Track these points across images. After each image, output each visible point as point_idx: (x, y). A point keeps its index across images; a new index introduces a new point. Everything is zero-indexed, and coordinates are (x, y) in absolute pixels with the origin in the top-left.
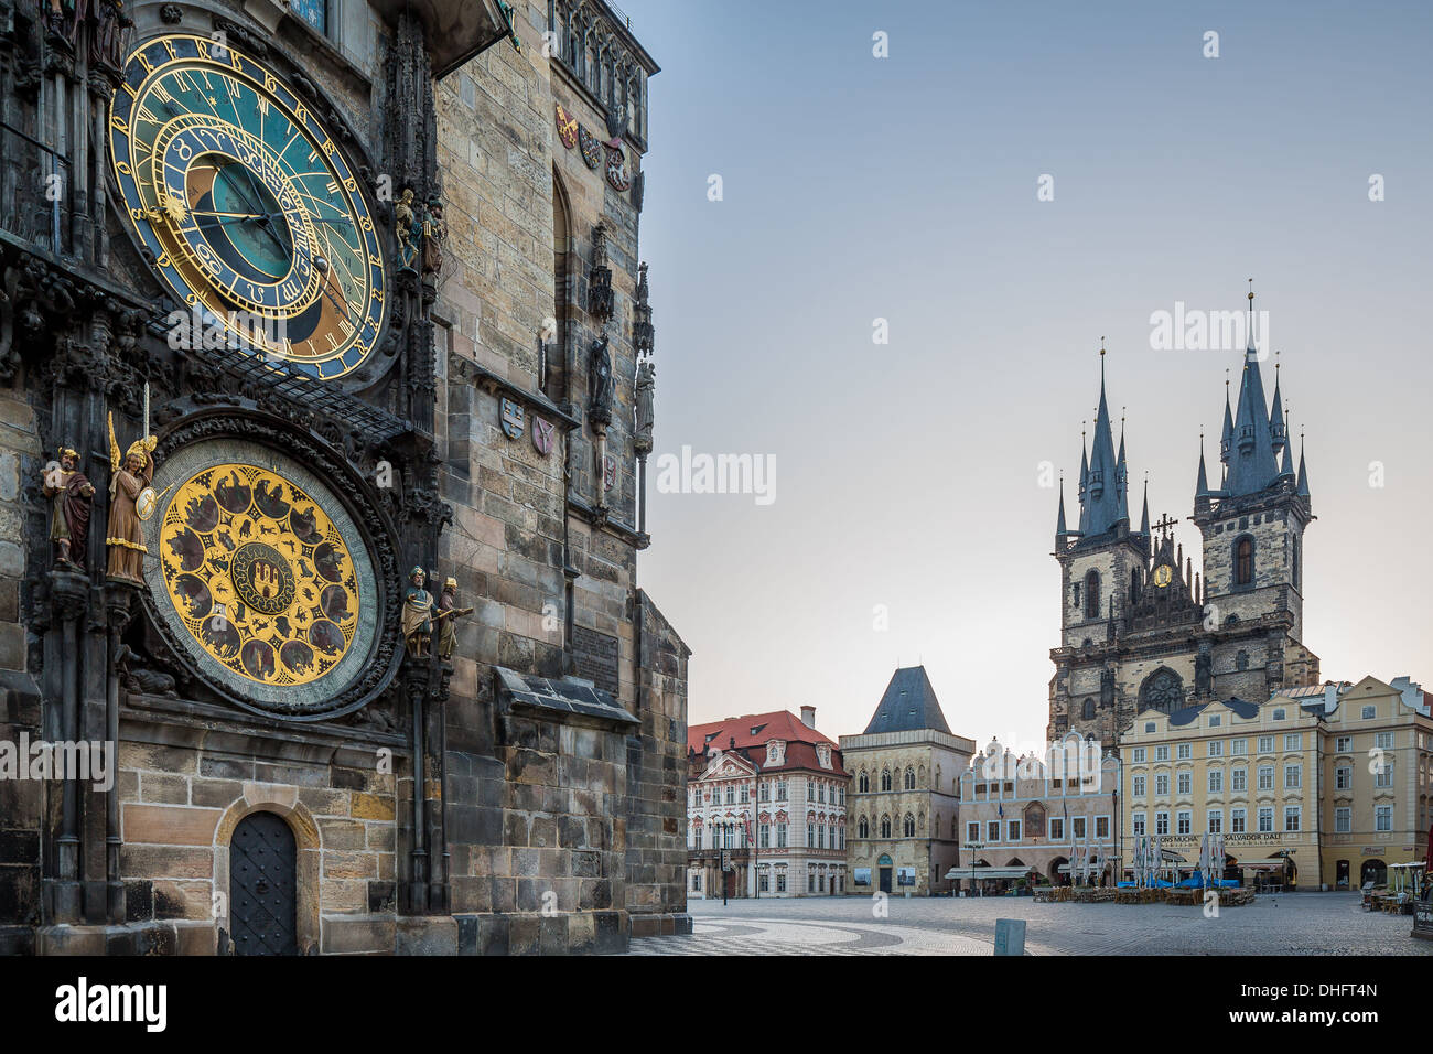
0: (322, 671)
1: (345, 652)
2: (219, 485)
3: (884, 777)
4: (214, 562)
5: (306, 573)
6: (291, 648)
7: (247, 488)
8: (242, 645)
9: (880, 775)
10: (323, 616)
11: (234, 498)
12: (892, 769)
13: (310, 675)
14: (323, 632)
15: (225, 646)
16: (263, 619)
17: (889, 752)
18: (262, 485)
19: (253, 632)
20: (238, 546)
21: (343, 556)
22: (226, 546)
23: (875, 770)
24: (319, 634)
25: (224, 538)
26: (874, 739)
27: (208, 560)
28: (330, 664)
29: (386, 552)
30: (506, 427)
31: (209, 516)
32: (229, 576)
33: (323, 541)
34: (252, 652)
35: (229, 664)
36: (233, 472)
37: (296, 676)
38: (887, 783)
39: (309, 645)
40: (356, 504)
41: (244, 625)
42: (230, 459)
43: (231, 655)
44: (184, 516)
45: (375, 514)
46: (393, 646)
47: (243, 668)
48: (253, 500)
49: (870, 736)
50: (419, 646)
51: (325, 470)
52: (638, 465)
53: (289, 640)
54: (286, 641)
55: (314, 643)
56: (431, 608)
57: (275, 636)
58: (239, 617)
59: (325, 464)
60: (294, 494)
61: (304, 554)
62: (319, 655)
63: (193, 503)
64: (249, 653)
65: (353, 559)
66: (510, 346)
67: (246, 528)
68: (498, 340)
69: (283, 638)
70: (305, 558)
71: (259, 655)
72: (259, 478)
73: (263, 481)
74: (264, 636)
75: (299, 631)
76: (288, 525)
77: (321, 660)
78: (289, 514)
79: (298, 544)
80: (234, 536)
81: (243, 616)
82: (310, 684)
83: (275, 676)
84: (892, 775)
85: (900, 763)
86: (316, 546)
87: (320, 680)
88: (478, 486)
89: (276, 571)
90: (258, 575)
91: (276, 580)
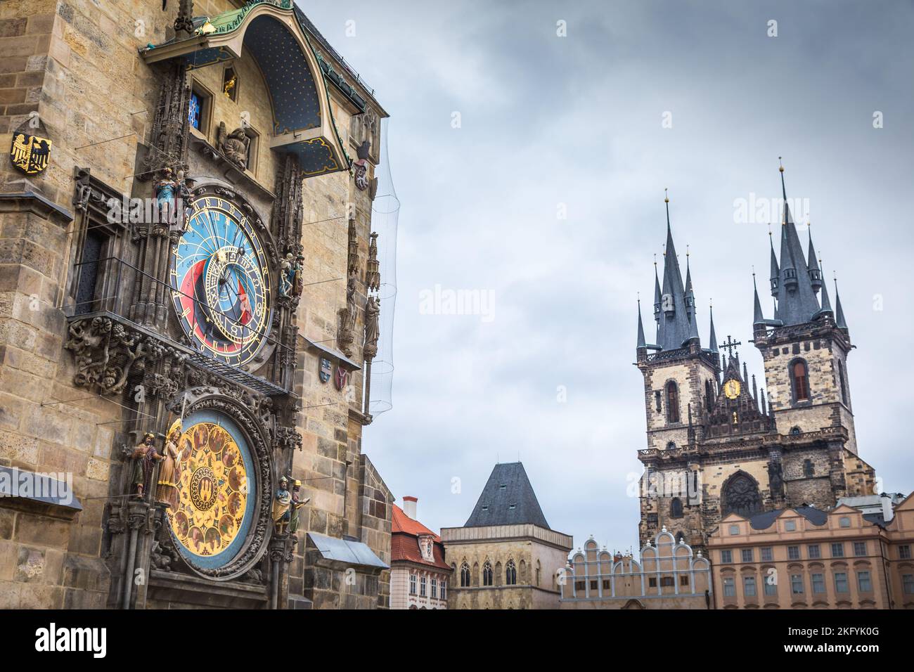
1: (237, 533)
3: (485, 571)
9: (481, 569)
12: (493, 563)
17: (490, 546)
23: (476, 564)
26: (475, 533)
29: (266, 467)
30: (322, 375)
32: (190, 487)
38: (488, 578)
40: (254, 439)
41: (191, 517)
45: (263, 445)
46: (265, 527)
49: (471, 529)
50: (281, 527)
52: (365, 365)
56: (291, 502)
59: (243, 418)
66: (323, 323)
68: (319, 322)
79: (223, 467)
84: (493, 568)
85: (501, 558)
88: (306, 414)
89: (210, 484)
90: (203, 487)
91: (210, 489)
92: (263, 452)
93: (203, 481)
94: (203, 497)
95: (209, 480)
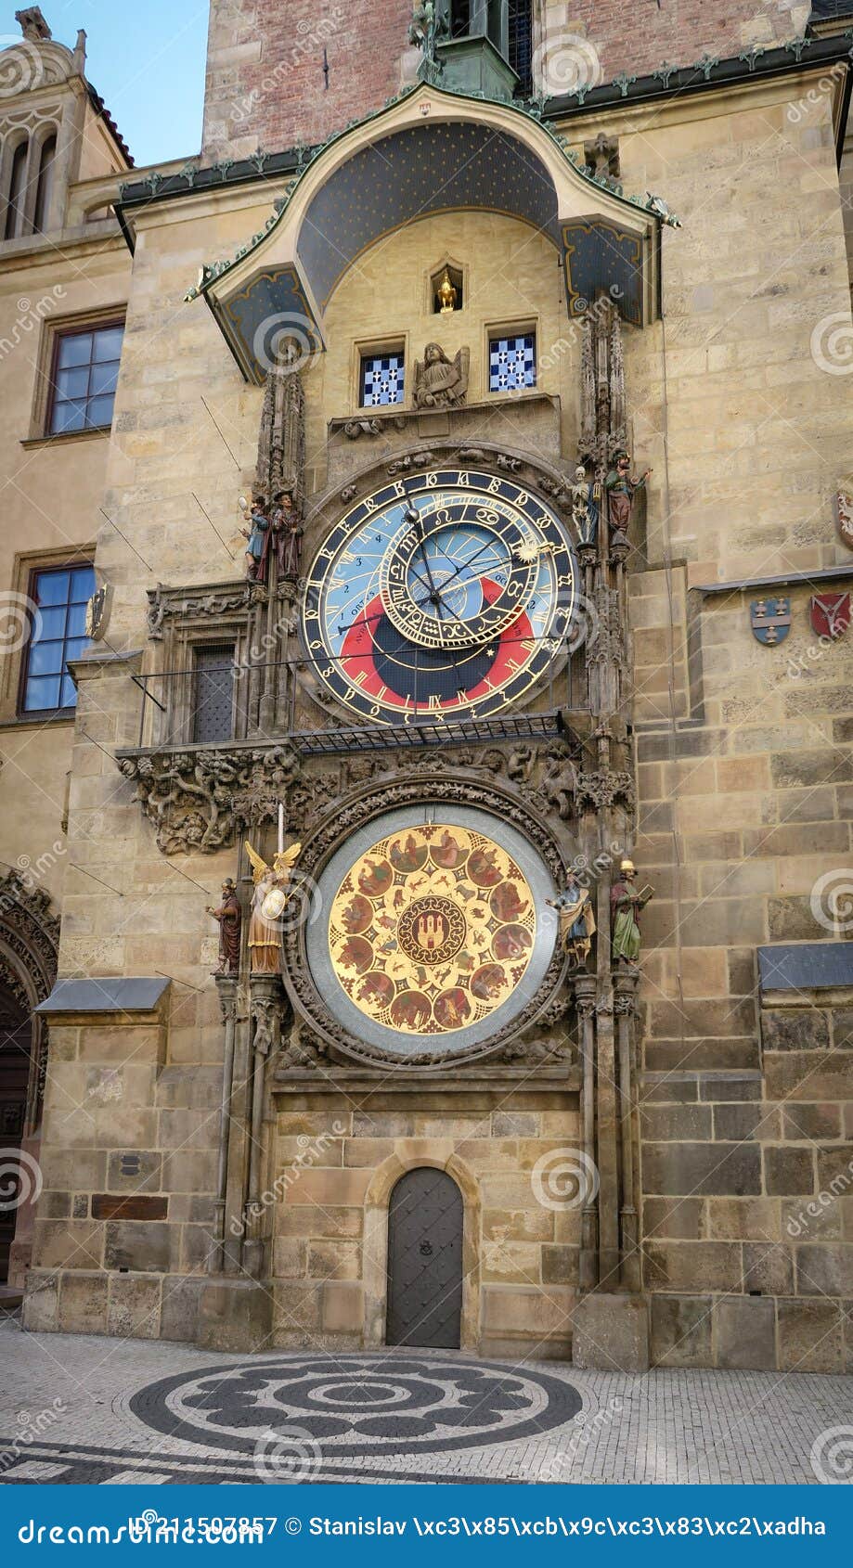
16: (442, 968)
19: (438, 986)
30: (760, 634)
37: (492, 1002)
40: (516, 820)
50: (578, 955)
51: (475, 800)
54: (472, 973)
57: (460, 977)
59: (473, 794)
68: (763, 536)
74: (450, 983)
83: (472, 1015)
88: (722, 726)
89: (440, 919)
90: (421, 929)
91: (440, 928)
92: (538, 836)
93: (421, 920)
94: (425, 946)
95: (436, 915)
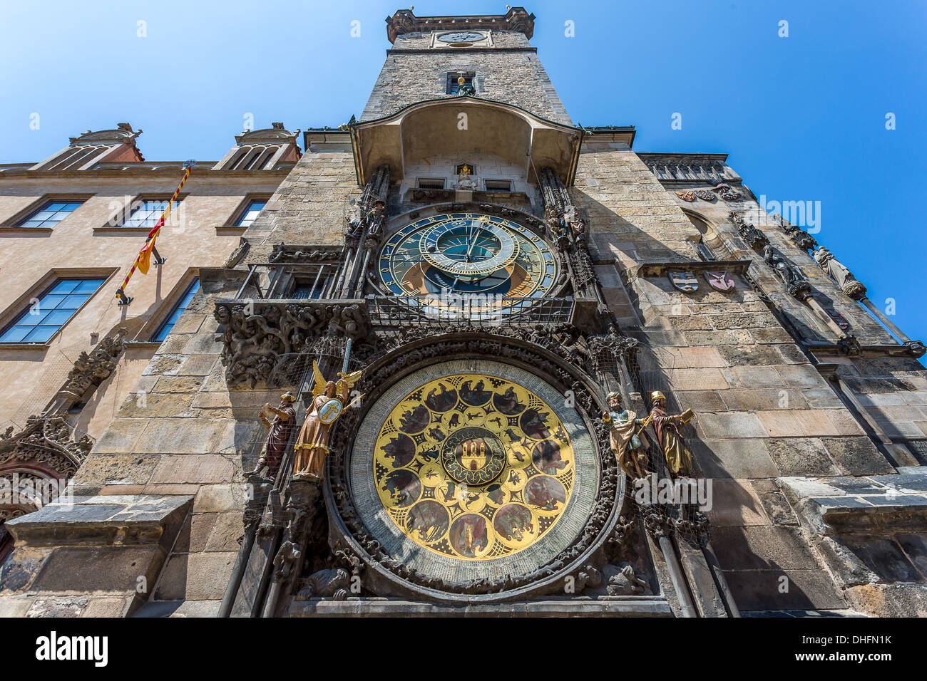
0: (543, 530)
1: (567, 502)
2: (429, 396)
4: (425, 454)
5: (514, 438)
6: (505, 514)
7: (454, 391)
8: (451, 522)
10: (538, 473)
11: (442, 401)
13: (529, 539)
14: (540, 488)
15: (432, 529)
18: (465, 386)
19: (464, 507)
20: (447, 435)
21: (547, 414)
22: (437, 438)
24: (535, 492)
25: (436, 434)
27: (420, 454)
28: (552, 519)
30: (680, 287)
31: (421, 420)
32: (440, 462)
33: (527, 409)
34: (462, 529)
35: (435, 547)
36: (440, 384)
37: (513, 543)
39: (526, 505)
41: (453, 503)
42: (437, 376)
43: (439, 535)
44: (398, 425)
47: (451, 547)
48: (459, 398)
50: (638, 468)
53: (503, 505)
54: (499, 508)
55: (532, 502)
56: (634, 422)
57: (487, 507)
58: (449, 496)
60: (494, 382)
61: (510, 424)
62: (537, 513)
63: (407, 415)
64: (459, 528)
65: (557, 413)
67: (455, 420)
69: (496, 506)
70: (512, 427)
71: (469, 529)
72: (463, 381)
73: (466, 383)
75: (513, 494)
76: (492, 407)
77: (541, 519)
78: (492, 399)
79: (504, 419)
80: (444, 430)
81: (453, 494)
82: (530, 549)
83: (487, 549)
86: (520, 415)
87: (542, 542)
88: (675, 330)
91: (483, 453)
